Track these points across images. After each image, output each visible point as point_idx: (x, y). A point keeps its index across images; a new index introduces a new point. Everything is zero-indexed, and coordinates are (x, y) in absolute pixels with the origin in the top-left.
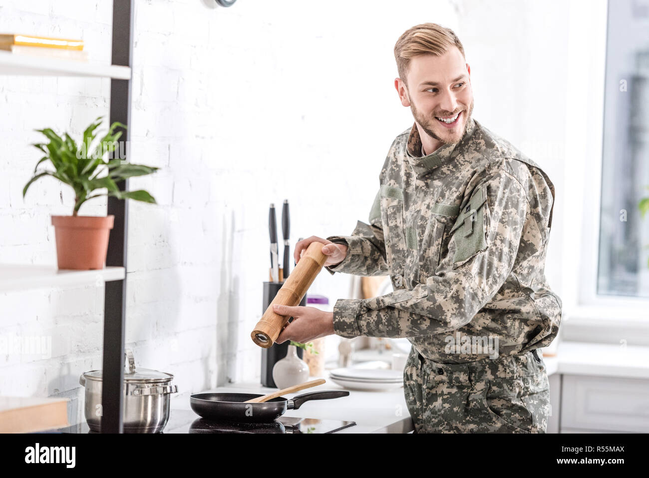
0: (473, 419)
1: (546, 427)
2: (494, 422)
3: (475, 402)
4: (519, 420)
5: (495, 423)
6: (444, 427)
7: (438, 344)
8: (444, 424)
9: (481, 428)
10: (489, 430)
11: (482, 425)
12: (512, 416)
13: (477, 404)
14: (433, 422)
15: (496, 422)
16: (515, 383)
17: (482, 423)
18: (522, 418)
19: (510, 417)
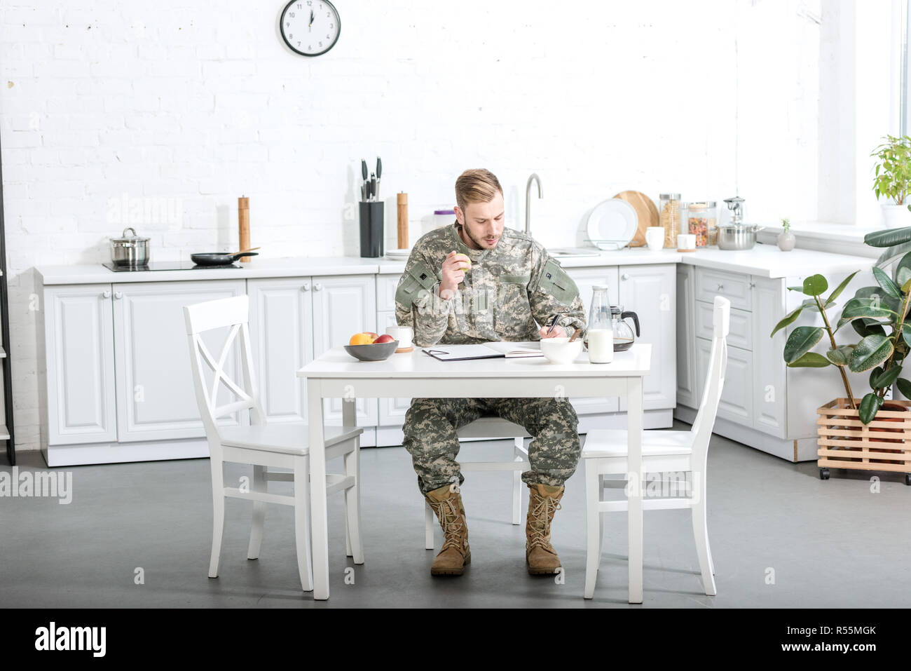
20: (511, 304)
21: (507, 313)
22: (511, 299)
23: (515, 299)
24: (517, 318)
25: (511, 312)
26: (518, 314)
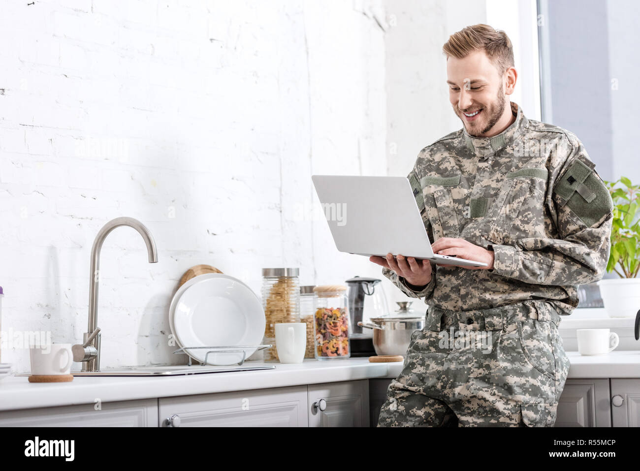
0: (506, 357)
1: (567, 374)
2: (526, 362)
3: (511, 341)
4: (546, 363)
5: (527, 364)
6: (473, 365)
7: (482, 289)
8: (473, 362)
9: (515, 367)
10: (522, 370)
11: (515, 365)
12: (541, 359)
13: (513, 342)
14: (460, 359)
15: (528, 362)
16: (545, 325)
17: (515, 363)
18: (549, 362)
19: (540, 359)
20: (515, 205)
21: (508, 218)
22: (515, 197)
23: (522, 199)
24: (521, 228)
25: (514, 215)
26: (523, 222)
